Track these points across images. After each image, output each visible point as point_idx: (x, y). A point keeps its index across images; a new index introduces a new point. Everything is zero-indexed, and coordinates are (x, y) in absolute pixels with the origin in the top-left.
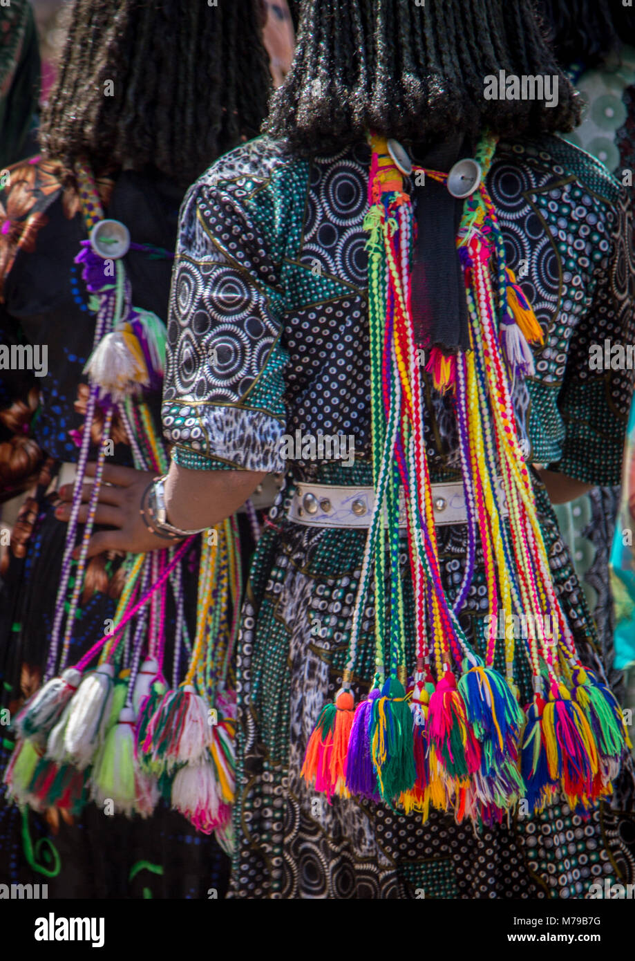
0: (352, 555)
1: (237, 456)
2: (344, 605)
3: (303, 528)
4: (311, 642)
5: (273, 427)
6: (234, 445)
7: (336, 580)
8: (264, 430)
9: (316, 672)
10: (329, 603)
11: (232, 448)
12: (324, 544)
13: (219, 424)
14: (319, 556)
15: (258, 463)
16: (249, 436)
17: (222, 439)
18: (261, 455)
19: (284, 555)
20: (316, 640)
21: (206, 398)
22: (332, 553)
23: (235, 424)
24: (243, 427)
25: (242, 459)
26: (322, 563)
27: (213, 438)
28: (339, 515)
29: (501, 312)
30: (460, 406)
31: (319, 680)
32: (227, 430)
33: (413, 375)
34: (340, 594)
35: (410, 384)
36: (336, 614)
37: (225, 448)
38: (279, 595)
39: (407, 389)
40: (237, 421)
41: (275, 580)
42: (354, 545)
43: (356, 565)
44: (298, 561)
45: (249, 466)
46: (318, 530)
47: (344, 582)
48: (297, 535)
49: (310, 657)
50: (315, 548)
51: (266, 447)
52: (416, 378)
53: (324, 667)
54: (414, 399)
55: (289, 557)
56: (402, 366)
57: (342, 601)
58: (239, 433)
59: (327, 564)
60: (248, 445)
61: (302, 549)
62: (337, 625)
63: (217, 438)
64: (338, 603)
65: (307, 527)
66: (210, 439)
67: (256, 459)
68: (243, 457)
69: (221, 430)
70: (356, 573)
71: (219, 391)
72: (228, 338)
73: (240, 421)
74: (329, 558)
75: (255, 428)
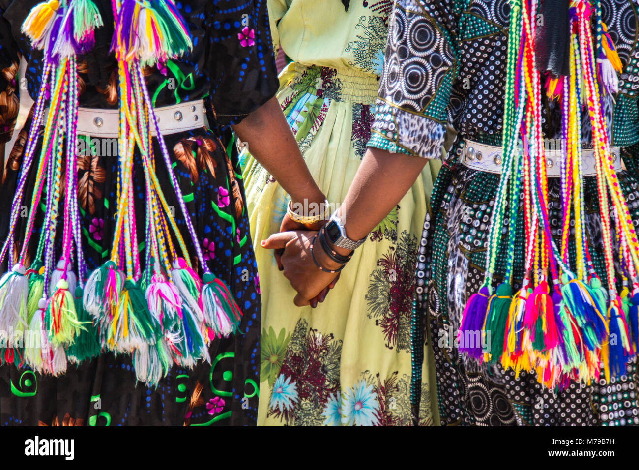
0: (490, 190)
1: (415, 147)
2: (481, 222)
3: (465, 168)
4: (460, 244)
5: (438, 129)
6: (414, 140)
7: (479, 205)
8: (433, 132)
9: (462, 264)
10: (473, 219)
11: (412, 141)
12: (475, 181)
13: (407, 125)
14: (471, 188)
15: (427, 153)
16: (425, 136)
17: (407, 134)
18: (429, 148)
19: (452, 185)
20: (463, 243)
21: (400, 105)
22: (479, 187)
23: (417, 126)
24: (422, 129)
25: (418, 150)
26: (472, 193)
27: (402, 133)
28: (486, 163)
29: (598, 52)
30: (564, 115)
31: (463, 269)
32: (411, 129)
33: (536, 86)
34: (480, 215)
35: (533, 92)
36: (476, 228)
37: (408, 140)
38: (446, 210)
39: (531, 95)
40: (418, 124)
41: (446, 200)
42: (492, 184)
43: (492, 197)
44: (459, 190)
45: (421, 155)
46: (474, 171)
47: (483, 207)
48: (461, 173)
49: (459, 253)
50: (470, 182)
51: (434, 143)
52: (538, 88)
53: (467, 261)
54: (536, 101)
55: (455, 187)
56: (528, 79)
57: (481, 220)
58: (419, 133)
59: (475, 194)
60: (423, 141)
61: (463, 183)
62: (476, 235)
63: (404, 134)
64: (478, 221)
65: (468, 168)
66: (400, 133)
67: (426, 150)
68: (418, 148)
69: (408, 129)
70: (491, 203)
71: (409, 102)
72: (418, 67)
73: (421, 125)
74: (477, 191)
75: (429, 130)
